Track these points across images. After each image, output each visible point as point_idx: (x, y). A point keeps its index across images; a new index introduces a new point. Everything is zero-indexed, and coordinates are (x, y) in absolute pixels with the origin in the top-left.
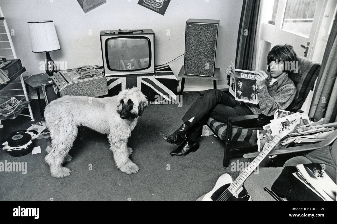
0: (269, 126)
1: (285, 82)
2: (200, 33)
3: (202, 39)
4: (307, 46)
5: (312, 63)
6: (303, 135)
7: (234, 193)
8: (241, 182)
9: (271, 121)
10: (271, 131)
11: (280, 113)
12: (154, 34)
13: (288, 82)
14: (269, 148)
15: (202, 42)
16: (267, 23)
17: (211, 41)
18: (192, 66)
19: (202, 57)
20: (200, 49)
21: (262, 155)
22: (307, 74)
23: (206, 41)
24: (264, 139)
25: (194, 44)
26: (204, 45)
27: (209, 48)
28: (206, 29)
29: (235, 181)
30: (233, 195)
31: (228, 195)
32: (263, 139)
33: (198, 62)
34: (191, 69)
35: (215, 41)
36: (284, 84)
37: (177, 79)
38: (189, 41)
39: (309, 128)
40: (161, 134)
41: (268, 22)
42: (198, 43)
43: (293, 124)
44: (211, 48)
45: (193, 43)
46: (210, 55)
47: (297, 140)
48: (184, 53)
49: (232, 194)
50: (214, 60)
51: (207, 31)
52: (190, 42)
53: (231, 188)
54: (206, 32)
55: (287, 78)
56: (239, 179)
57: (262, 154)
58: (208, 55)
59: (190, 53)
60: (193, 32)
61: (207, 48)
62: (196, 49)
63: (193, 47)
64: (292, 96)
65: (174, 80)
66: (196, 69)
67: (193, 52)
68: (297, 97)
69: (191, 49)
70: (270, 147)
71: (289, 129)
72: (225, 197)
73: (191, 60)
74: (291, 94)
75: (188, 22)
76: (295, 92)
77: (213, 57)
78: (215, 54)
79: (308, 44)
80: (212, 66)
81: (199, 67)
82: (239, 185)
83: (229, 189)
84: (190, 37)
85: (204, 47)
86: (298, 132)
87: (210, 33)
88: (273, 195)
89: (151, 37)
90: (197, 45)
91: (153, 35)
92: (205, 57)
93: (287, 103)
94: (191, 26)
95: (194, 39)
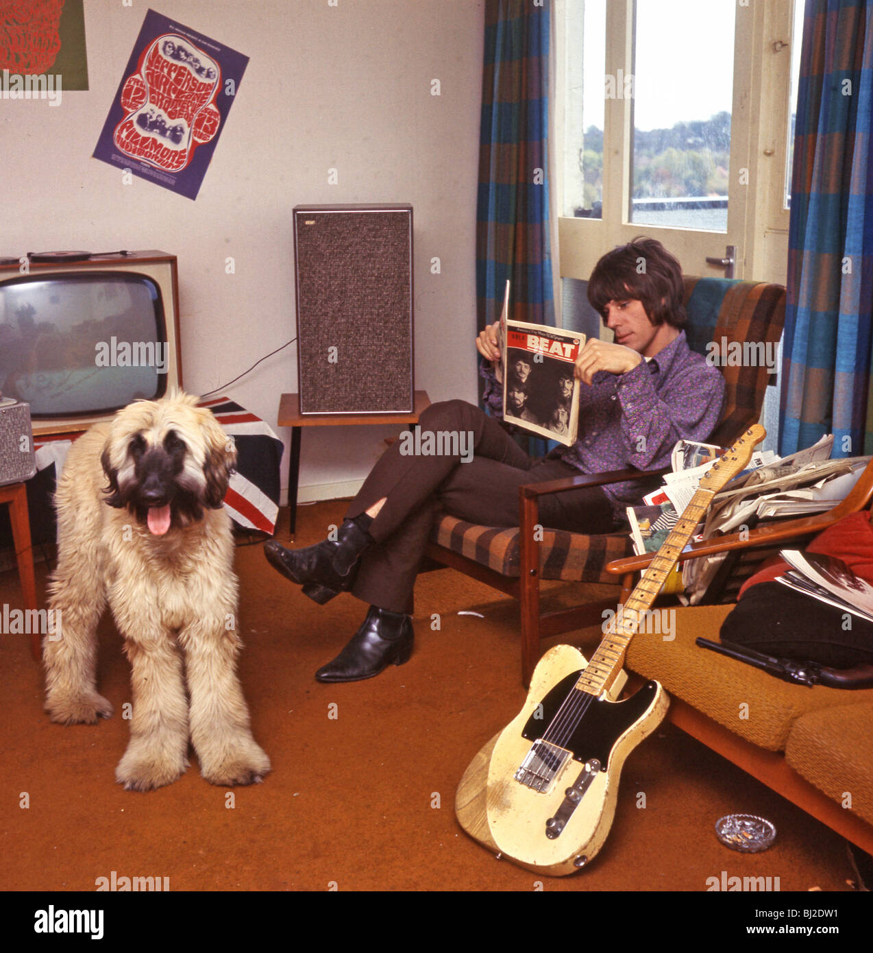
0: (664, 494)
1: (682, 361)
2: (348, 247)
3: (357, 270)
4: (729, 259)
5: (756, 287)
6: (777, 490)
7: (602, 693)
8: (616, 652)
9: (666, 477)
10: (674, 509)
11: (688, 451)
12: (173, 261)
13: (691, 359)
14: (684, 527)
15: (358, 281)
16: (571, 216)
17: (394, 277)
18: (327, 377)
19: (365, 337)
20: (354, 307)
21: (668, 552)
22: (751, 323)
23: (373, 278)
24: (655, 535)
25: (331, 291)
26: (368, 291)
27: (387, 303)
28: (369, 230)
29: (595, 657)
30: (601, 699)
31: (581, 704)
32: (651, 536)
33: (351, 361)
34: (326, 390)
35: (406, 272)
36: (677, 366)
37: (274, 436)
38: (309, 282)
39: (793, 468)
40: (253, 631)
41: (573, 213)
42: (345, 285)
43: (743, 440)
44: (393, 303)
45: (325, 289)
46: (392, 329)
47: (764, 509)
48: (295, 337)
49: (596, 698)
50: (411, 347)
51: (374, 237)
52: (314, 285)
53: (585, 681)
54: (369, 242)
55: (685, 350)
56: (608, 646)
57: (666, 550)
58: (386, 328)
59: (318, 326)
60: (323, 245)
61: (379, 301)
62: (339, 310)
63: (326, 301)
64: (715, 401)
65: (264, 439)
66: (346, 390)
67: (327, 323)
68: (732, 409)
69: (321, 310)
70: (687, 526)
71: (733, 459)
72: (574, 715)
73: (322, 353)
74: (709, 394)
75: (300, 210)
76: (720, 384)
77: (404, 336)
78: (411, 324)
79: (730, 251)
80: (404, 370)
81: (355, 380)
82: (613, 664)
83: (578, 686)
84: (312, 267)
85: (369, 298)
86: (762, 482)
87: (385, 246)
88: (732, 652)
89: (161, 274)
90: (342, 293)
91: (169, 266)
92: (373, 337)
93: (701, 423)
94: (312, 223)
95: (330, 273)
